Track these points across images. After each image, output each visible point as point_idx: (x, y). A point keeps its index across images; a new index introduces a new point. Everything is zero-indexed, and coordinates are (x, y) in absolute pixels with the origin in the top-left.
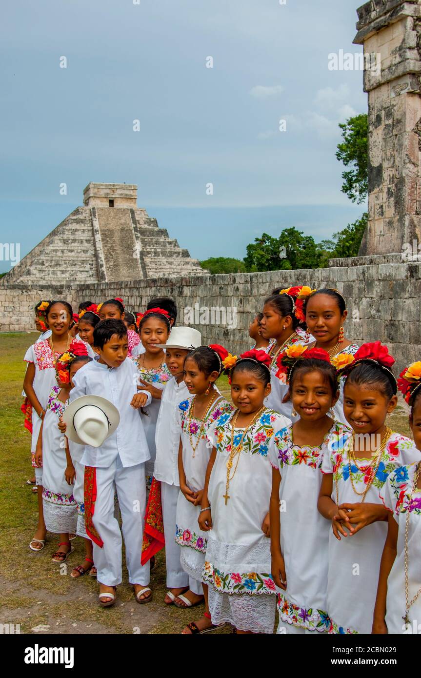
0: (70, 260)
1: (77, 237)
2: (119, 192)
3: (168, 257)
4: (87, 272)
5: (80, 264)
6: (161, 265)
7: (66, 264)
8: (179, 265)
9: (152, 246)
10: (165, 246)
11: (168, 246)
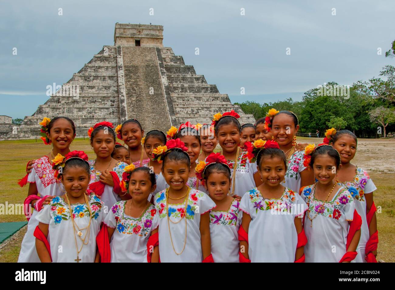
0: (89, 97)
1: (99, 74)
2: (145, 32)
3: (196, 92)
4: (107, 109)
5: (101, 101)
6: (189, 101)
7: (84, 101)
8: (207, 100)
9: (179, 82)
10: (192, 82)
11: (195, 82)
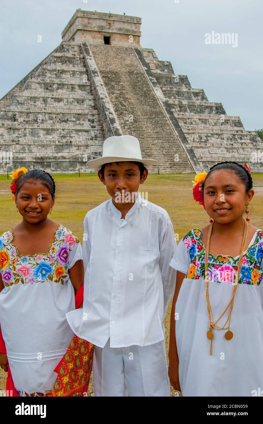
0: (58, 114)
1: (65, 81)
2: (117, 25)
3: (199, 112)
4: (87, 131)
5: (74, 119)
6: (192, 123)
7: (51, 119)
8: (216, 124)
9: (173, 98)
10: (190, 98)
11: (193, 98)
